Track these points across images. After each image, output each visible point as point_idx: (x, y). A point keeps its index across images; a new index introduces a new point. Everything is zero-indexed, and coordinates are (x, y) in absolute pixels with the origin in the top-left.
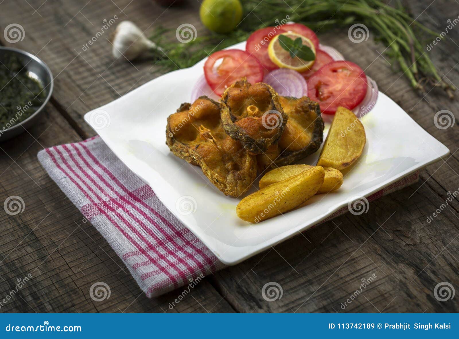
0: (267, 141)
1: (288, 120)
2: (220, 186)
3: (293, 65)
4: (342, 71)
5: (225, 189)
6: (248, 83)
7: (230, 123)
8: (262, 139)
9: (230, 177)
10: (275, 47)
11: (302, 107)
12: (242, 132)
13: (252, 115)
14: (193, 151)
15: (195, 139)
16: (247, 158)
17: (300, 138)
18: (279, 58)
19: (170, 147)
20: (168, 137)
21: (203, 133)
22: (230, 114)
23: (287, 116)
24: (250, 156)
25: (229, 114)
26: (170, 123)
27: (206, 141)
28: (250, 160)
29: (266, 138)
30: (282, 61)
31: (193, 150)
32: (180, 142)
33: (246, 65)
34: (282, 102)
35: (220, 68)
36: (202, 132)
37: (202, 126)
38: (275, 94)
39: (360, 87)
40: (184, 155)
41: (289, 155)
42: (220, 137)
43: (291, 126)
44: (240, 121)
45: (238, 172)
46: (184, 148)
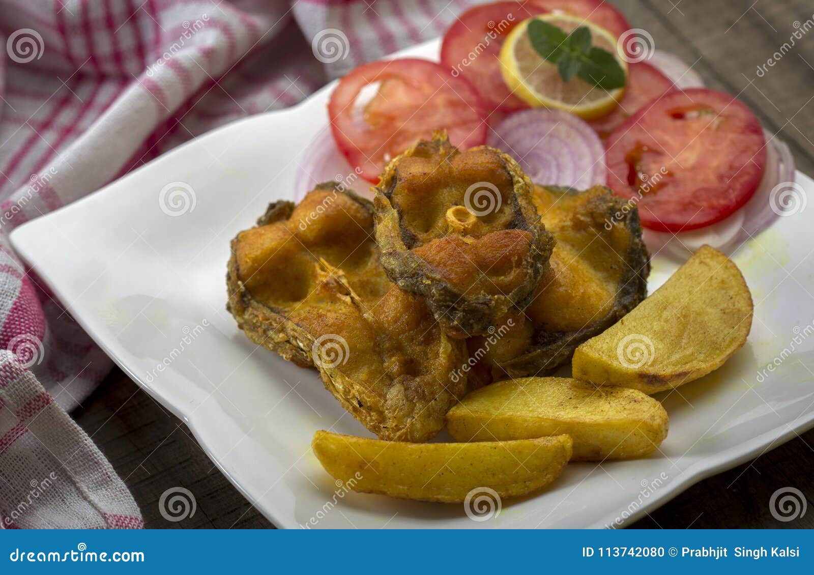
0: (496, 301)
1: (554, 250)
2: (368, 418)
3: (566, 100)
4: (699, 117)
5: (382, 426)
6: (452, 147)
7: (399, 250)
8: (483, 296)
9: (395, 394)
10: (519, 53)
11: (591, 214)
12: (430, 275)
13: (459, 232)
14: (295, 327)
15: (305, 296)
16: (443, 345)
17: (584, 297)
18: (529, 81)
19: (238, 318)
20: (231, 291)
21: (325, 280)
22: (400, 225)
23: (552, 238)
24: (449, 339)
25: (397, 225)
26: (238, 253)
27: (334, 300)
28: (450, 349)
29: (493, 295)
30: (538, 90)
31: (298, 325)
32: (265, 305)
33: (440, 100)
34: (539, 201)
35: (374, 108)
36: (323, 276)
37: (322, 260)
38: (523, 178)
39: (749, 160)
40: (273, 339)
41: (554, 341)
42: (370, 291)
43: (561, 265)
44: (426, 246)
45: (418, 379)
46: (275, 320)
